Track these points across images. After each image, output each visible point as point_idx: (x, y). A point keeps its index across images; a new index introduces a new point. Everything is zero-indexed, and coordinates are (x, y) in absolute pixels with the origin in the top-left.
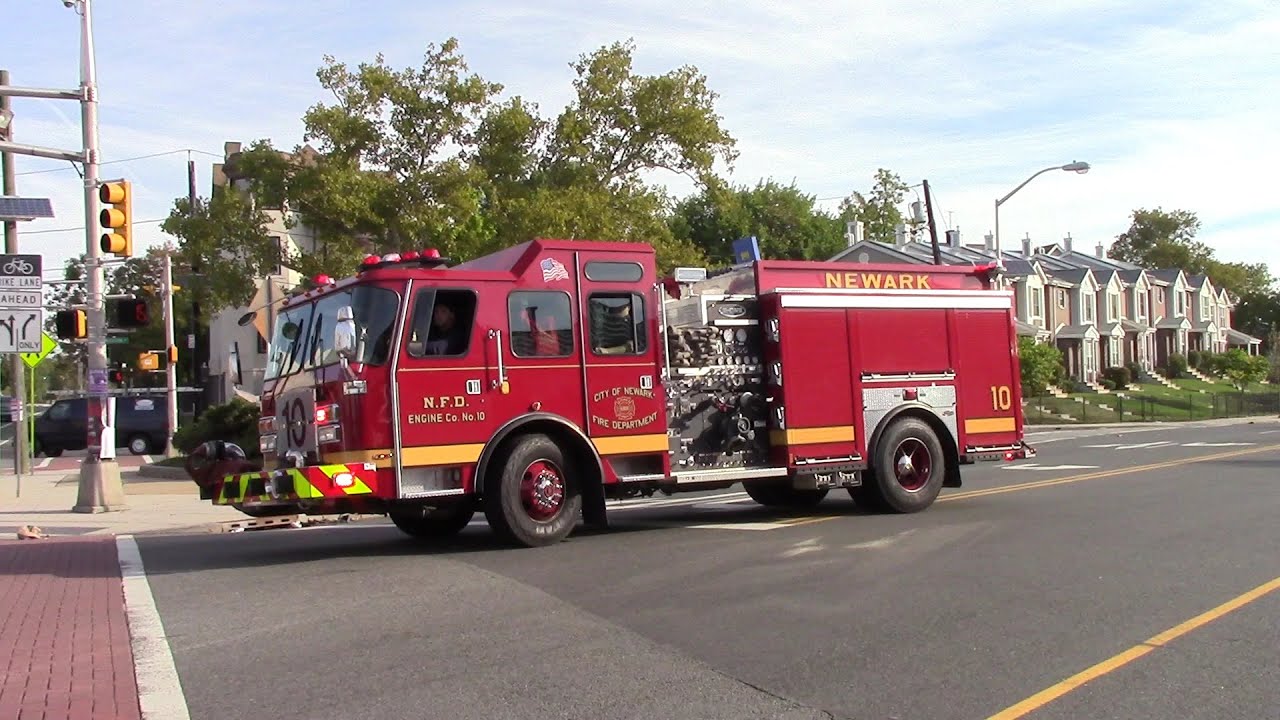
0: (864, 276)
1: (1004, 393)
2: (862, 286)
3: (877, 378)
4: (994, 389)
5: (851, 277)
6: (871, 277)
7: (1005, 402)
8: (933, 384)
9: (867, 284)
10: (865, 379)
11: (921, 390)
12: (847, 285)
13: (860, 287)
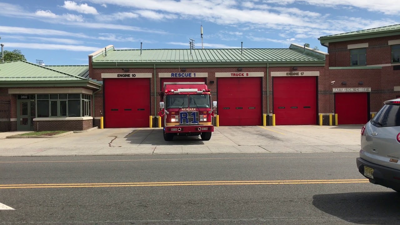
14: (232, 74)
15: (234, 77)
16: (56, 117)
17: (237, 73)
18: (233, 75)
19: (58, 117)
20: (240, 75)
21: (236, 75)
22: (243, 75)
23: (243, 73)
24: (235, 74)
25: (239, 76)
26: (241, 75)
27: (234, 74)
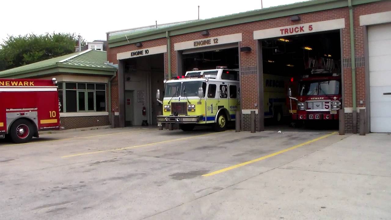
0: (12, 82)
1: (54, 113)
2: (11, 85)
3: (11, 110)
4: (50, 112)
5: (7, 83)
6: (14, 82)
7: (54, 115)
8: (30, 111)
9: (13, 84)
10: (7, 110)
11: (26, 113)
12: (6, 85)
13: (10, 86)
14: (282, 30)
15: (287, 35)
16: (83, 112)
17: (291, 27)
18: (284, 32)
19: (86, 112)
20: (297, 30)
21: (289, 31)
22: (301, 29)
23: (302, 25)
24: (287, 29)
25: (294, 33)
26: (299, 29)
27: (286, 31)
